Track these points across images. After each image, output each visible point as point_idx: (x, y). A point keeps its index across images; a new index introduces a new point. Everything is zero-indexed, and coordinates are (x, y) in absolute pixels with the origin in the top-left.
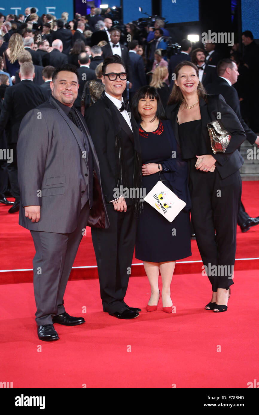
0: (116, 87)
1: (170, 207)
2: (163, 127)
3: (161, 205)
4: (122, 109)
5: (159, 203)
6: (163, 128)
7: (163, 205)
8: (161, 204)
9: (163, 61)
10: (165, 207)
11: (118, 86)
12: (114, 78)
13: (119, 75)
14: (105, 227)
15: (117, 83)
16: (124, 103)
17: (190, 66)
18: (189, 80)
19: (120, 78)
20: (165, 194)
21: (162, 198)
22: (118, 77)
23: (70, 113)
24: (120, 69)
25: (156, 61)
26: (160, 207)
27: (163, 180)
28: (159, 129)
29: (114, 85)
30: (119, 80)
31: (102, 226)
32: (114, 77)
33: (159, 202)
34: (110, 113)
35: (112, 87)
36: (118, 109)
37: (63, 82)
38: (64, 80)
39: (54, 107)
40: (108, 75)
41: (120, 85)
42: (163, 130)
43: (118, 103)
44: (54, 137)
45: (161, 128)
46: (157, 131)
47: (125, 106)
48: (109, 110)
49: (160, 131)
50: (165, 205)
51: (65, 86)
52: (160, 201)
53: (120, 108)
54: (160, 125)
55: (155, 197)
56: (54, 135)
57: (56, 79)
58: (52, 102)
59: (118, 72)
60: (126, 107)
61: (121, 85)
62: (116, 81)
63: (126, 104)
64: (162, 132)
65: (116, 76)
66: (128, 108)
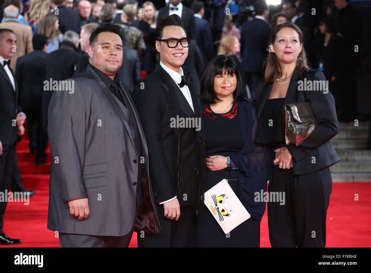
0: (176, 56)
1: (227, 215)
2: (236, 110)
3: (218, 210)
4: (182, 85)
5: (217, 207)
6: (236, 112)
7: (220, 210)
8: (218, 208)
9: (235, 29)
10: (222, 213)
11: (179, 55)
12: (174, 45)
13: (180, 41)
14: (155, 231)
15: (178, 51)
16: (185, 77)
17: (292, 29)
18: (288, 46)
19: (181, 44)
20: (227, 198)
21: (221, 202)
22: (179, 43)
23: (111, 87)
24: (181, 34)
25: (225, 29)
26: (217, 212)
27: (229, 179)
28: (232, 112)
29: (173, 53)
30: (180, 46)
31: (152, 230)
32: (174, 43)
33: (216, 205)
34: (167, 89)
35: (172, 56)
36: (177, 84)
37: (106, 45)
38: (107, 43)
39: (92, 77)
40: (167, 41)
41: (181, 53)
42: (236, 114)
43: (177, 77)
44: (92, 113)
45: (235, 111)
46: (228, 114)
47: (185, 80)
48: (165, 86)
49: (232, 114)
50: (223, 211)
51: (108, 51)
52: (218, 204)
53: (179, 83)
54: (234, 107)
55: (214, 197)
56: (92, 111)
57: (97, 41)
58: (90, 71)
59: (179, 37)
60: (187, 81)
61: (183, 54)
62: (176, 48)
63: (187, 78)
64: (234, 117)
65: (176, 42)
66: (189, 83)
